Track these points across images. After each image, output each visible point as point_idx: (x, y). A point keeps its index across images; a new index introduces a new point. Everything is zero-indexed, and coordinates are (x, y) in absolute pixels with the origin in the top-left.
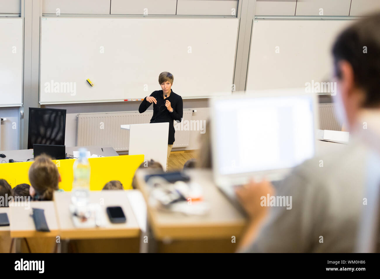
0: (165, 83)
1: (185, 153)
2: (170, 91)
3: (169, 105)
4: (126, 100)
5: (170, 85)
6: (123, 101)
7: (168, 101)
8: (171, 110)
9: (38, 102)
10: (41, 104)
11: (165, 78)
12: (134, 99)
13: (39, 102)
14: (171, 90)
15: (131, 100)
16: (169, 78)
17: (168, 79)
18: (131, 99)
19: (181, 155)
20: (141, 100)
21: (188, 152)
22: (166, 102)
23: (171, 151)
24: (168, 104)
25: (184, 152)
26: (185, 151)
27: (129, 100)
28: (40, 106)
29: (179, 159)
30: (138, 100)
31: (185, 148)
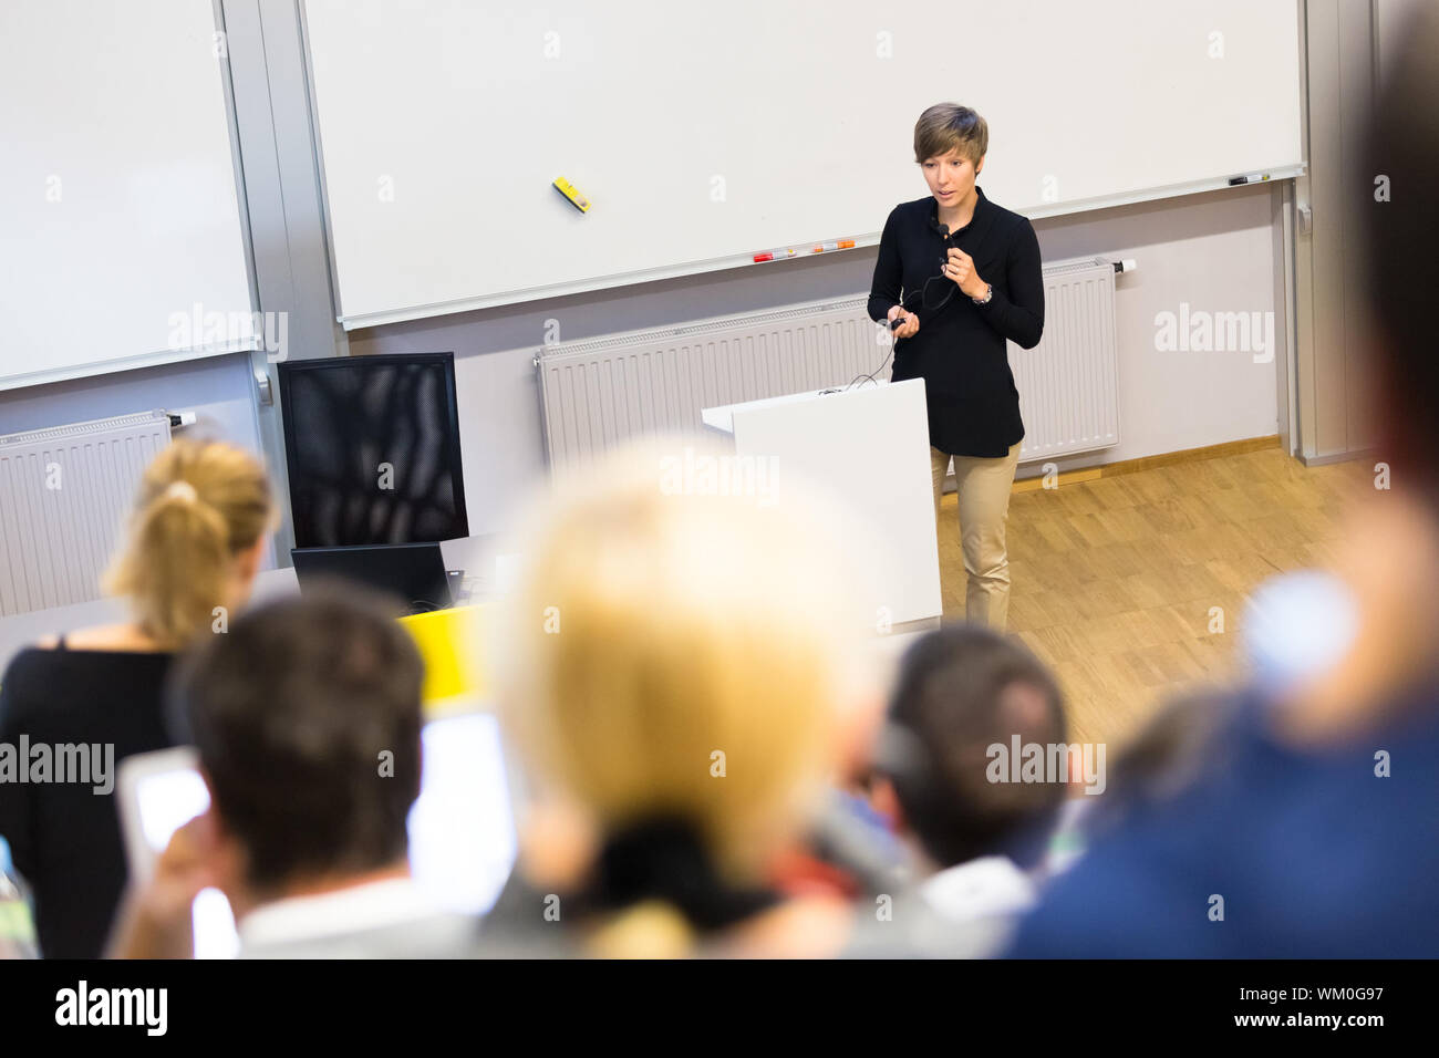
0: (942, 160)
1: (1103, 477)
2: (974, 197)
3: (966, 272)
4: (761, 258)
5: (966, 167)
6: (751, 262)
7: (957, 251)
8: (981, 291)
9: (335, 319)
10: (350, 329)
11: (941, 131)
12: (804, 247)
13: (339, 320)
14: (978, 190)
15: (786, 253)
16: (961, 135)
17: (956, 139)
18: (788, 249)
19: (1084, 489)
20: (836, 246)
21: (1119, 474)
22: (951, 260)
23: (1015, 481)
24: (960, 268)
25: (1098, 473)
26: (1103, 466)
27: (777, 256)
28: (346, 336)
29: (1071, 514)
30: (825, 247)
31: (1102, 452)
